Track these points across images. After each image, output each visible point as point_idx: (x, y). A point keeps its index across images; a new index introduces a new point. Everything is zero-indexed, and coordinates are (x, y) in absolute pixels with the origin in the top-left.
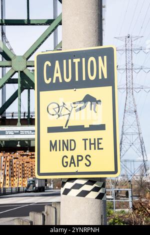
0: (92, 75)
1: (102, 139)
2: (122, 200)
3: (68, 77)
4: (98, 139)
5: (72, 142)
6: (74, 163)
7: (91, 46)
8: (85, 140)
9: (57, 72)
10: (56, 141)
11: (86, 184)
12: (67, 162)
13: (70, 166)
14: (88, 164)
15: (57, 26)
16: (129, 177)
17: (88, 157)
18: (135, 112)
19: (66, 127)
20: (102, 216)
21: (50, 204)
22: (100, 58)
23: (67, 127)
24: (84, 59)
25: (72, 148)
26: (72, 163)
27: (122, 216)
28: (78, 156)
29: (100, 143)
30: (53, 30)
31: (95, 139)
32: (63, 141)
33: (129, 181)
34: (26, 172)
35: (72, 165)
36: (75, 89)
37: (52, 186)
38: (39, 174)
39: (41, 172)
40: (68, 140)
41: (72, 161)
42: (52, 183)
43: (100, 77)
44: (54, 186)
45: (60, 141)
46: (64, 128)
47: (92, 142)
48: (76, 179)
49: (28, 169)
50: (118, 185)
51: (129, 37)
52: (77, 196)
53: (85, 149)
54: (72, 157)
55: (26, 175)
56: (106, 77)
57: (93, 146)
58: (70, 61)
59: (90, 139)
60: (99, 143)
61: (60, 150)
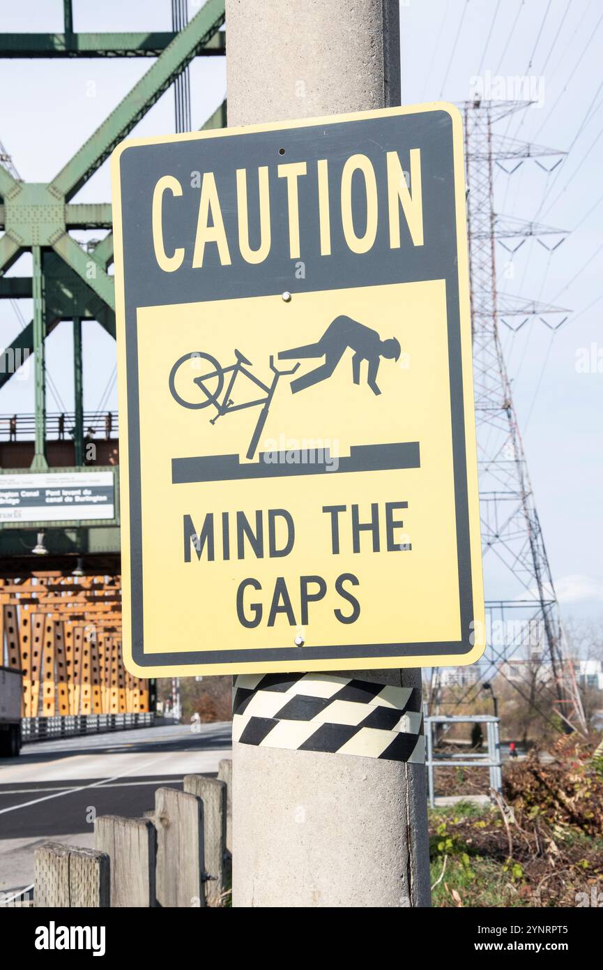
0: (360, 231)
1: (404, 505)
2: (460, 761)
3: (255, 244)
4: (390, 507)
5: (280, 521)
6: (288, 609)
7: (352, 109)
8: (334, 511)
9: (210, 223)
10: (209, 518)
11: (340, 696)
12: (257, 608)
13: (271, 623)
14: (348, 611)
15: (187, 60)
16: (483, 668)
17: (347, 585)
18: (507, 407)
19: (250, 455)
20: (408, 829)
21: (175, 783)
22: (393, 158)
23: (256, 459)
24: (323, 166)
25: (281, 545)
26: (281, 610)
27: (462, 826)
28: (305, 581)
29: (400, 524)
30: (172, 78)
31: (375, 507)
32: (241, 516)
33: (487, 686)
34: (70, 656)
35: (282, 617)
36: (286, 295)
37: (176, 712)
38: (142, 659)
39: (148, 649)
40: (259, 514)
41: (281, 603)
42: (176, 697)
43: (395, 243)
44: (183, 710)
45: (225, 516)
46: (243, 460)
47: (365, 518)
48: (296, 677)
49: (78, 643)
50: (438, 703)
51: (477, 105)
52: (302, 747)
53: (336, 550)
54: (281, 586)
55: (70, 670)
56: (418, 239)
57: (366, 537)
58: (263, 172)
59: (355, 509)
60: (392, 525)
61: (226, 556)
